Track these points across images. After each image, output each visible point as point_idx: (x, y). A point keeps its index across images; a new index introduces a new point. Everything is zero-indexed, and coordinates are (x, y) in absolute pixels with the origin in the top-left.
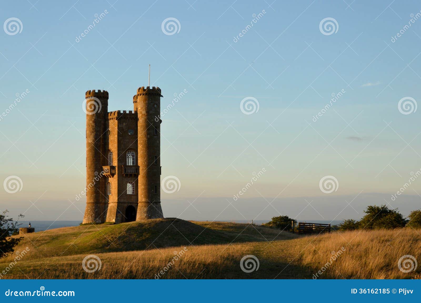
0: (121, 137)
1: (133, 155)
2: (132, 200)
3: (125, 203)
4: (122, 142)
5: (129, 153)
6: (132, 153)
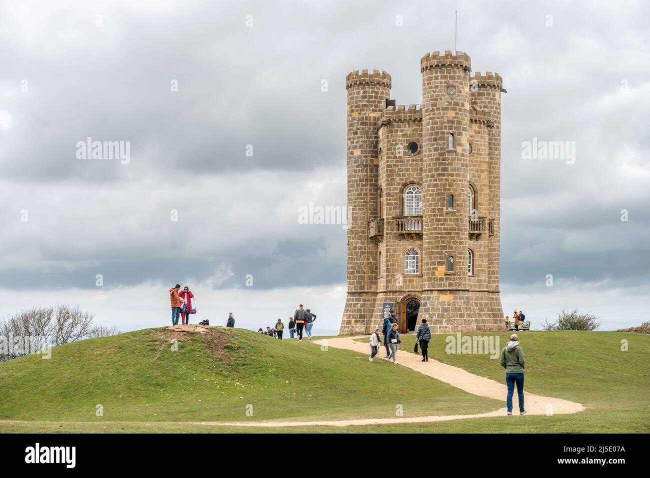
1: (419, 194)
2: (415, 285)
3: (401, 292)
5: (412, 190)
6: (416, 190)
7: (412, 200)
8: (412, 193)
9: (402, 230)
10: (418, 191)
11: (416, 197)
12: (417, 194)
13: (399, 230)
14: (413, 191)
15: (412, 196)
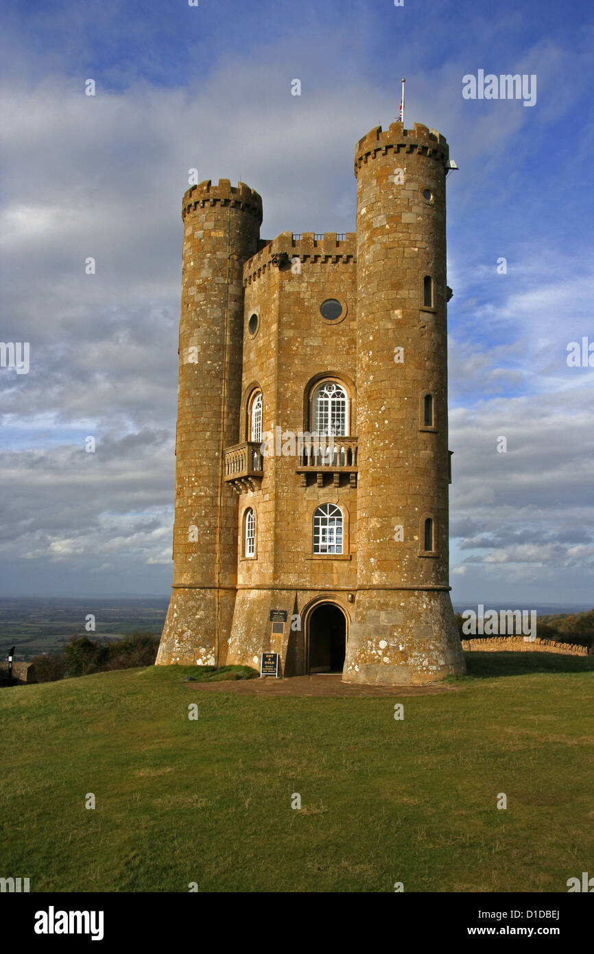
0: (292, 328)
1: (341, 399)
2: (335, 576)
3: (305, 590)
4: (294, 348)
5: (325, 391)
6: (334, 391)
7: (327, 409)
8: (326, 396)
9: (313, 464)
10: (338, 393)
11: (333, 403)
12: (335, 399)
13: (305, 464)
14: (328, 393)
15: (327, 403)
